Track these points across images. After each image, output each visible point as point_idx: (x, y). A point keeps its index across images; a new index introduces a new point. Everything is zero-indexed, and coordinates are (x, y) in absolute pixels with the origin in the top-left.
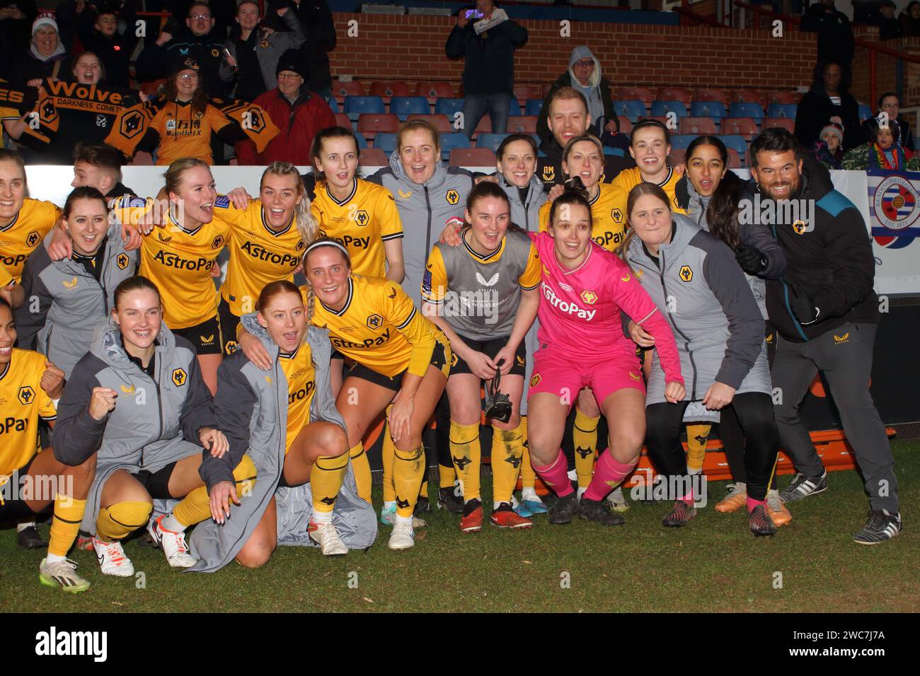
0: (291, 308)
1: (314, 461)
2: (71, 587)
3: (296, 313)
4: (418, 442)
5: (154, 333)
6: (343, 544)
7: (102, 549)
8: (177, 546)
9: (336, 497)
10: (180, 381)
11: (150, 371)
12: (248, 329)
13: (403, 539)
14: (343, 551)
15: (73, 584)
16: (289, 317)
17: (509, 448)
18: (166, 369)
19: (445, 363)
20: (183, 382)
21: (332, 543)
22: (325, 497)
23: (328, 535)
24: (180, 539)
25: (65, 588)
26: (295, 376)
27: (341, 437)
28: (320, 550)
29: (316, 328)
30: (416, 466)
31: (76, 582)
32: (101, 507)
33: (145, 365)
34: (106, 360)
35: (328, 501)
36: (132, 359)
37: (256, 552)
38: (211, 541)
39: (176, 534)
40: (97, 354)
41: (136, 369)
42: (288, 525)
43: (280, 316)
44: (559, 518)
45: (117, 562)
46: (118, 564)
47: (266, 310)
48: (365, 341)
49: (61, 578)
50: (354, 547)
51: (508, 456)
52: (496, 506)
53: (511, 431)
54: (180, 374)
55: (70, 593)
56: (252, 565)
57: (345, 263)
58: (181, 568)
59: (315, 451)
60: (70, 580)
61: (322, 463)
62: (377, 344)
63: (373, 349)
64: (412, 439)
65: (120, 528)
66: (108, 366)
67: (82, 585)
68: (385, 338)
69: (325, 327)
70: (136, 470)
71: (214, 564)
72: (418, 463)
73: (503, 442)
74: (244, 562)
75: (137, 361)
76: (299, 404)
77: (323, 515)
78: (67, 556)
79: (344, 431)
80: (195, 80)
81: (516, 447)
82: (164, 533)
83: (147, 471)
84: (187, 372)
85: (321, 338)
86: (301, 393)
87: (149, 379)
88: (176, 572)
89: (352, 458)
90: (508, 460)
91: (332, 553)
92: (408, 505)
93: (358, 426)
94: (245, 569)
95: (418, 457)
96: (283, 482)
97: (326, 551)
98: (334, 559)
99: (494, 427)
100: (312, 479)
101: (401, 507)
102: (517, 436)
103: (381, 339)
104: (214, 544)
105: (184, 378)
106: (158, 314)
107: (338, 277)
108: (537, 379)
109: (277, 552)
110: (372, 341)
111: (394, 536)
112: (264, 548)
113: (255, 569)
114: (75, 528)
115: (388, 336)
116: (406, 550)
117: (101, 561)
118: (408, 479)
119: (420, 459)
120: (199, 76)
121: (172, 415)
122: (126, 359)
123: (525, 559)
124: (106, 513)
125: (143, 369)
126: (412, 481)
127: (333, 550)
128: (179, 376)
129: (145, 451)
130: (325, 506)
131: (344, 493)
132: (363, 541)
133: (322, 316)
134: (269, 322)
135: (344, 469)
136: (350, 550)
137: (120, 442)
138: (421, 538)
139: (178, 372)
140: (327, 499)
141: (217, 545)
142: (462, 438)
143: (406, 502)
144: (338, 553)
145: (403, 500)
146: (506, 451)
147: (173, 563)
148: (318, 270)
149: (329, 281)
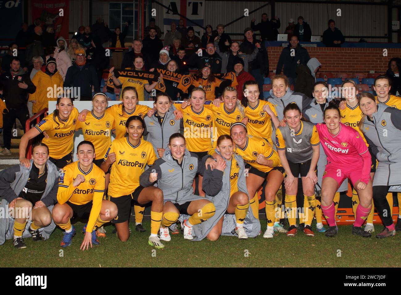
0: (228, 145)
1: (236, 206)
2: (157, 246)
3: (230, 147)
4: (274, 198)
5: (182, 154)
6: (246, 235)
7: (162, 230)
8: (189, 232)
9: (245, 218)
11: (181, 165)
13: (268, 234)
14: (245, 237)
16: (227, 148)
17: (310, 203)
20: (193, 169)
21: (242, 234)
23: (241, 232)
24: (190, 229)
28: (238, 237)
30: (273, 207)
31: (159, 245)
35: (242, 220)
36: (174, 159)
38: (199, 230)
39: (189, 227)
41: (176, 163)
42: (227, 229)
43: (224, 148)
44: (329, 234)
45: (166, 236)
46: (166, 237)
47: (219, 145)
48: (252, 161)
49: (155, 243)
50: (250, 237)
51: (310, 206)
52: (305, 226)
53: (310, 197)
54: (192, 166)
56: (212, 240)
57: (245, 131)
58: (187, 240)
59: (236, 202)
61: (239, 207)
64: (271, 197)
65: (167, 222)
67: (161, 246)
71: (200, 238)
73: (307, 201)
74: (209, 238)
77: (240, 225)
79: (247, 195)
80: (209, 71)
81: (312, 203)
82: (185, 226)
86: (232, 177)
87: (180, 167)
89: (250, 204)
90: (310, 208)
91: (241, 238)
92: (271, 222)
93: (253, 191)
95: (274, 204)
96: (227, 213)
97: (239, 237)
98: (242, 240)
99: (304, 195)
100: (236, 213)
101: (269, 223)
102: (313, 199)
104: (200, 231)
106: (184, 146)
111: (266, 233)
112: (216, 234)
113: (212, 241)
114: (159, 223)
116: (269, 238)
117: (161, 234)
123: (313, 244)
125: (178, 164)
126: (272, 213)
127: (242, 237)
129: (178, 194)
130: (240, 222)
132: (253, 235)
134: (220, 150)
135: (247, 210)
136: (249, 237)
138: (277, 235)
140: (240, 219)
141: (201, 231)
142: (289, 200)
143: (270, 221)
144: (243, 238)
145: (269, 220)
146: (309, 204)
147: (185, 237)
148: (235, 133)
149: (239, 137)
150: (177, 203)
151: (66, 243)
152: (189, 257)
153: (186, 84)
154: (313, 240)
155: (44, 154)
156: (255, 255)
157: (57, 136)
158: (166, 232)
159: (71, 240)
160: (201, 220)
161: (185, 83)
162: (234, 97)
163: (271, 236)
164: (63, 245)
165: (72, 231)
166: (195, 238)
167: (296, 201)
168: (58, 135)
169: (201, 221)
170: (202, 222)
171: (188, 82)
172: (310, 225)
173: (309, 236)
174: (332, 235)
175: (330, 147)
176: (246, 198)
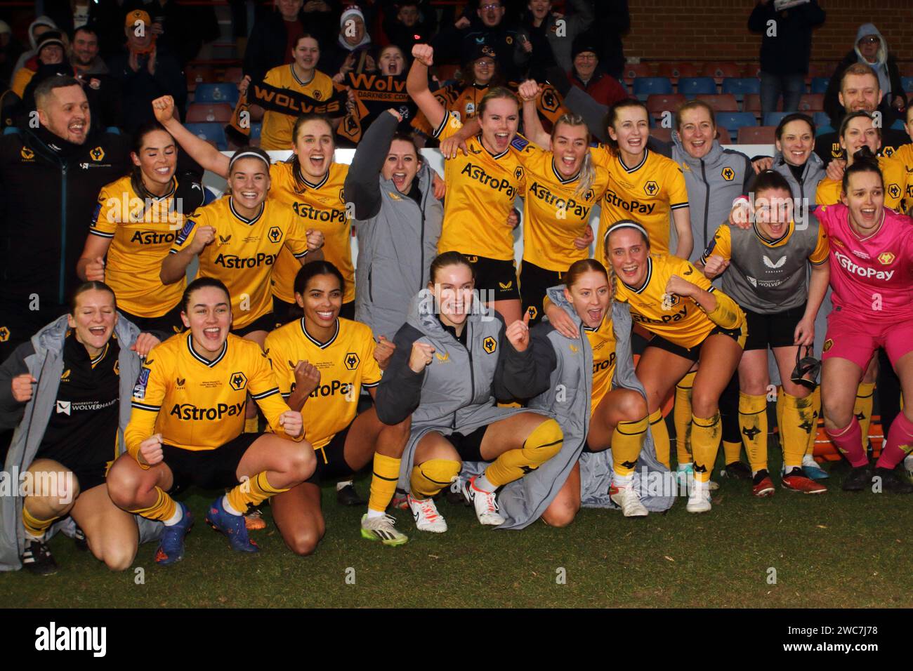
0: (597, 287)
1: (614, 426)
2: (390, 541)
3: (602, 291)
4: (714, 409)
6: (643, 507)
7: (417, 507)
8: (487, 505)
9: (636, 461)
10: (490, 348)
11: (463, 340)
12: (554, 301)
13: (700, 502)
14: (643, 513)
15: (393, 537)
16: (595, 295)
17: (802, 415)
18: (478, 337)
19: (740, 334)
20: (493, 349)
21: (632, 505)
22: (625, 461)
24: (491, 499)
25: (385, 541)
26: (598, 347)
27: (641, 402)
28: (621, 512)
29: (617, 303)
30: (713, 433)
31: (395, 536)
32: (414, 465)
33: (458, 333)
34: (423, 329)
35: (629, 465)
36: (445, 328)
37: (561, 511)
38: (518, 500)
39: (488, 493)
40: (413, 324)
41: (450, 338)
42: (591, 487)
43: (586, 293)
44: (852, 485)
45: (431, 519)
46: (432, 521)
47: (573, 286)
48: (663, 318)
49: (381, 532)
50: (653, 510)
51: (801, 423)
53: (805, 398)
54: (491, 342)
55: (389, 546)
56: (557, 525)
57: (644, 244)
58: (490, 526)
59: (616, 415)
60: (389, 534)
61: (623, 428)
62: (675, 320)
63: (671, 324)
64: (709, 406)
65: (431, 485)
66: (424, 335)
67: (400, 539)
68: (682, 315)
69: (626, 302)
70: (449, 432)
71: (522, 521)
72: (715, 430)
73: (796, 410)
74: (550, 521)
75: (451, 330)
76: (603, 374)
77: (624, 479)
78: (386, 511)
79: (645, 398)
80: (491, 67)
81: (808, 413)
82: (476, 492)
83: (459, 433)
84: (497, 340)
85: (622, 312)
86: (605, 364)
87: (462, 347)
88: (486, 529)
89: (651, 424)
90: (802, 426)
91: (632, 515)
92: (705, 470)
93: (657, 393)
94: (551, 528)
95: (716, 423)
96: (587, 448)
97: (627, 512)
99: (787, 395)
100: (614, 444)
101: (699, 472)
102: (811, 403)
103: (678, 315)
104: (521, 502)
105: (495, 345)
106: (471, 287)
107: (638, 257)
108: (829, 344)
110: (670, 317)
111: (691, 501)
112: (569, 508)
113: (558, 528)
114: (393, 485)
115: (685, 313)
116: (704, 513)
117: (416, 518)
118: (706, 444)
119: (717, 426)
120: (495, 63)
121: (484, 381)
122: (440, 329)
123: (820, 524)
124: (418, 470)
125: (456, 338)
126: (709, 447)
127: (634, 512)
128: (490, 343)
129: (457, 415)
130: (625, 469)
131: (643, 458)
133: (623, 293)
134: (574, 299)
135: (645, 434)
136: (650, 512)
137: (435, 406)
138: (718, 502)
139: (488, 340)
140: (627, 463)
141: (524, 504)
142: (752, 409)
143: (704, 467)
144: (638, 515)
145: (700, 465)
146: (799, 417)
147: (483, 520)
148: (619, 252)
149: (629, 261)
150: (457, 431)
151: (169, 554)
157: (140, 239)
158: (429, 510)
159: (181, 543)
160: (522, 468)
162: (579, 141)
163: (706, 507)
164: (162, 561)
165: (183, 519)
167: (765, 411)
168: (143, 237)
169: (523, 471)
170: (526, 473)
174: (859, 487)
175: (847, 264)
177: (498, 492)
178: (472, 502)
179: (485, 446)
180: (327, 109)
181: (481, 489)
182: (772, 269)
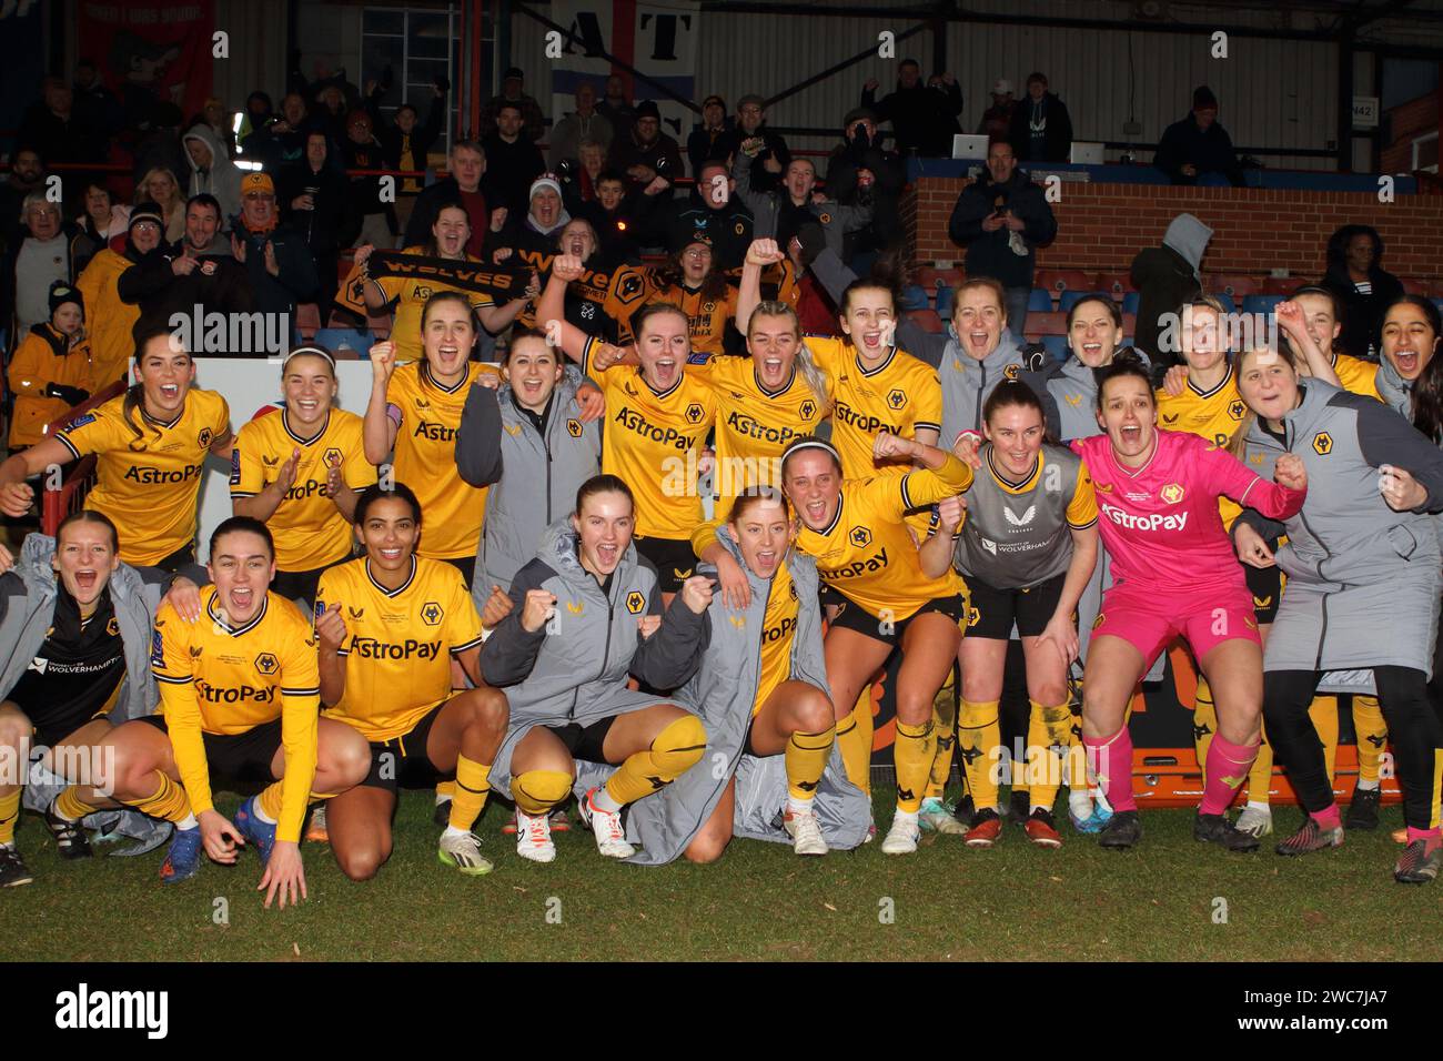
0: (771, 522)
1: (788, 735)
2: (468, 869)
3: (777, 529)
4: (928, 715)
6: (822, 842)
8: (610, 829)
9: (818, 781)
10: (636, 607)
13: (900, 841)
14: (819, 848)
15: (472, 864)
16: (767, 534)
17: (1051, 732)
20: (640, 608)
21: (809, 838)
22: (802, 781)
23: (804, 829)
24: (614, 821)
25: (462, 869)
28: (792, 848)
30: (924, 746)
31: (476, 864)
35: (808, 787)
37: (706, 845)
39: (609, 814)
40: (546, 560)
41: (593, 583)
43: (756, 530)
44: (1114, 838)
45: (538, 844)
46: (538, 846)
47: (739, 520)
48: (853, 566)
49: (459, 855)
50: (836, 847)
51: (1051, 741)
52: (1032, 811)
53: (1056, 708)
54: (637, 599)
55: (469, 875)
56: (700, 861)
58: (611, 858)
59: (791, 723)
60: (469, 860)
61: (799, 740)
62: (870, 569)
64: (920, 709)
66: (557, 575)
67: (482, 867)
68: (880, 562)
70: (563, 723)
72: (926, 742)
73: (1043, 723)
76: (772, 648)
77: (801, 804)
78: (472, 828)
79: (829, 699)
81: (1061, 730)
82: (595, 813)
83: (577, 725)
84: (646, 596)
86: (775, 633)
87: (603, 598)
89: (838, 734)
91: (807, 852)
92: (912, 797)
93: (848, 690)
94: (692, 864)
95: (927, 734)
96: (749, 750)
97: (798, 850)
99: (1032, 703)
101: (904, 799)
102: (1063, 716)
103: (874, 562)
105: (642, 603)
106: (628, 524)
107: (827, 487)
109: (732, 845)
110: (863, 565)
111: (890, 837)
112: (717, 840)
115: (884, 559)
116: (903, 855)
117: (519, 837)
118: (913, 762)
119: (929, 737)
126: (918, 765)
127: (806, 849)
129: (580, 694)
130: (803, 793)
131: (827, 775)
132: (848, 840)
134: (741, 537)
135: (828, 749)
136: (830, 850)
138: (929, 842)
139: (634, 596)
140: (806, 783)
142: (973, 722)
143: (910, 793)
144: (811, 852)
145: (905, 790)
146: (1047, 733)
147: (603, 849)
148: (801, 481)
149: (815, 494)
150: (573, 722)
151: (177, 868)
152: (616, 921)
153: (632, 295)
154: (1057, 861)
155: (100, 549)
156: (850, 914)
157: (137, 476)
158: (537, 831)
159: (196, 855)
160: (651, 780)
161: (626, 292)
162: (785, 337)
163: (910, 847)
164: (167, 876)
166: (641, 855)
167: (997, 723)
168: (141, 474)
169: (652, 784)
170: (656, 787)
171: (635, 291)
172: (1048, 808)
173: (1042, 846)
174: (1123, 842)
175: (1122, 518)
176: (825, 709)
177: (624, 811)
178: (591, 824)
179: (609, 745)
180: (492, 280)
181: (599, 807)
182: (1017, 527)
